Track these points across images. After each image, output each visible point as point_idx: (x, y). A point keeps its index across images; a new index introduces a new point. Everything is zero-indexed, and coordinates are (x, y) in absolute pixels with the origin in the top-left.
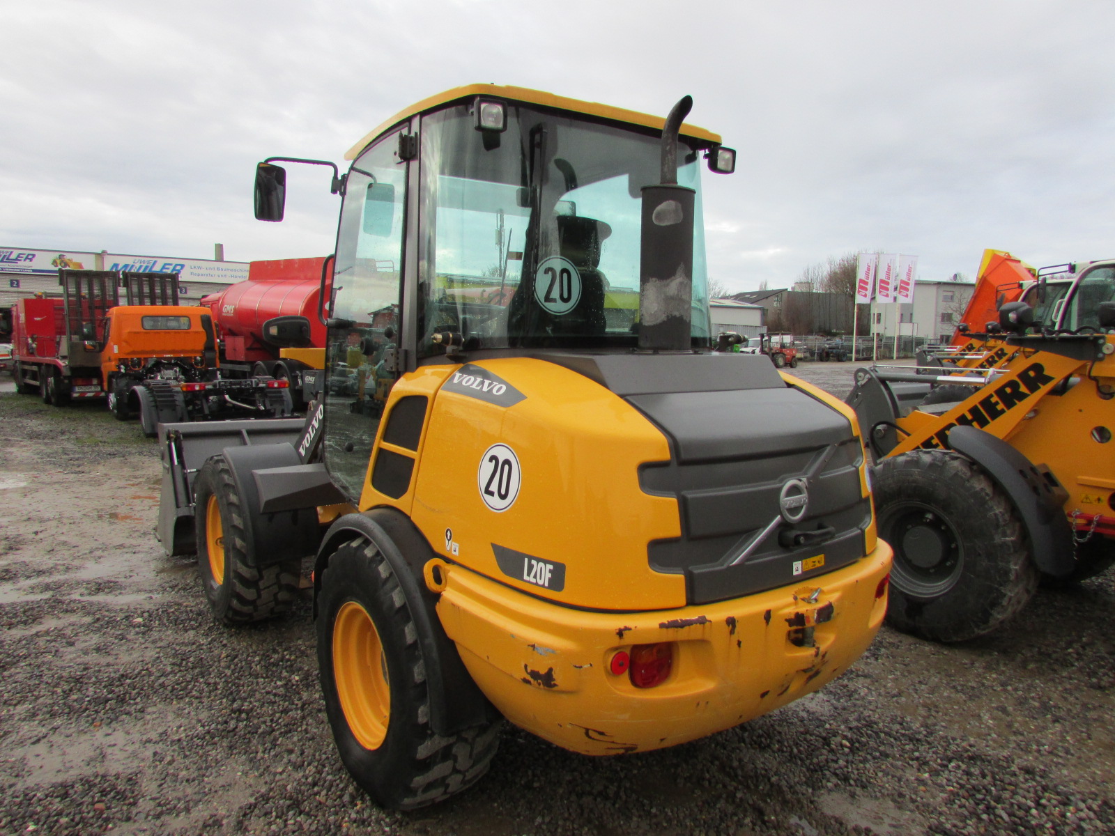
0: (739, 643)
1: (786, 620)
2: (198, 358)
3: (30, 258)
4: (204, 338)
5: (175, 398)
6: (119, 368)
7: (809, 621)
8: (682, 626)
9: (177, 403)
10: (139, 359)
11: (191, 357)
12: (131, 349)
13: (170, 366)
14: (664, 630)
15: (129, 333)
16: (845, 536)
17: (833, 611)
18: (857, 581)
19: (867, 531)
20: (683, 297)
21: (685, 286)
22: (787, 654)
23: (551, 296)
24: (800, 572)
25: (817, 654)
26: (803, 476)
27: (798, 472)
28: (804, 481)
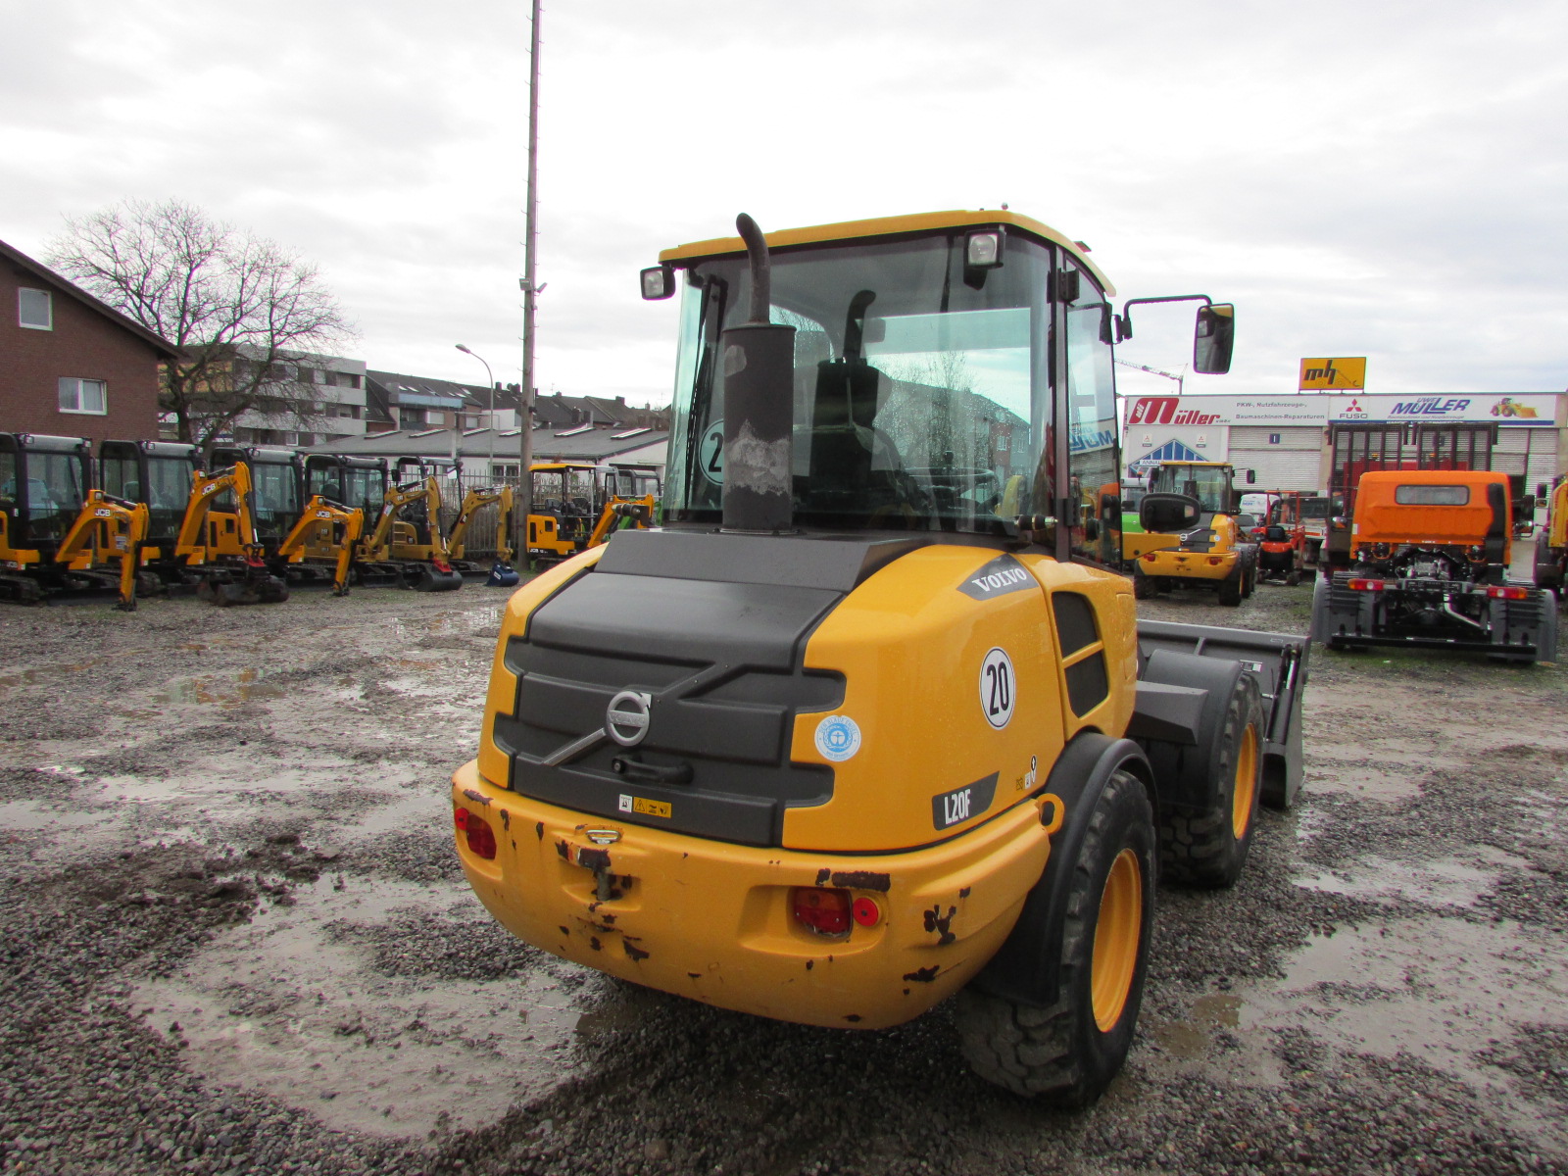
0: (514, 845)
1: (556, 844)
2: (1476, 548)
3: (1462, 405)
4: (1485, 520)
5: (1362, 599)
6: (1358, 555)
7: (573, 857)
8: (473, 799)
9: (1362, 606)
10: (1386, 545)
11: (1464, 546)
12: (1377, 530)
13: (1429, 556)
14: (464, 796)
15: (1375, 508)
16: (729, 799)
17: (609, 864)
18: (686, 855)
19: (790, 811)
20: (750, 463)
21: (753, 449)
22: (566, 889)
23: (716, 465)
24: (629, 809)
25: (592, 909)
26: (646, 691)
27: (640, 684)
28: (646, 698)
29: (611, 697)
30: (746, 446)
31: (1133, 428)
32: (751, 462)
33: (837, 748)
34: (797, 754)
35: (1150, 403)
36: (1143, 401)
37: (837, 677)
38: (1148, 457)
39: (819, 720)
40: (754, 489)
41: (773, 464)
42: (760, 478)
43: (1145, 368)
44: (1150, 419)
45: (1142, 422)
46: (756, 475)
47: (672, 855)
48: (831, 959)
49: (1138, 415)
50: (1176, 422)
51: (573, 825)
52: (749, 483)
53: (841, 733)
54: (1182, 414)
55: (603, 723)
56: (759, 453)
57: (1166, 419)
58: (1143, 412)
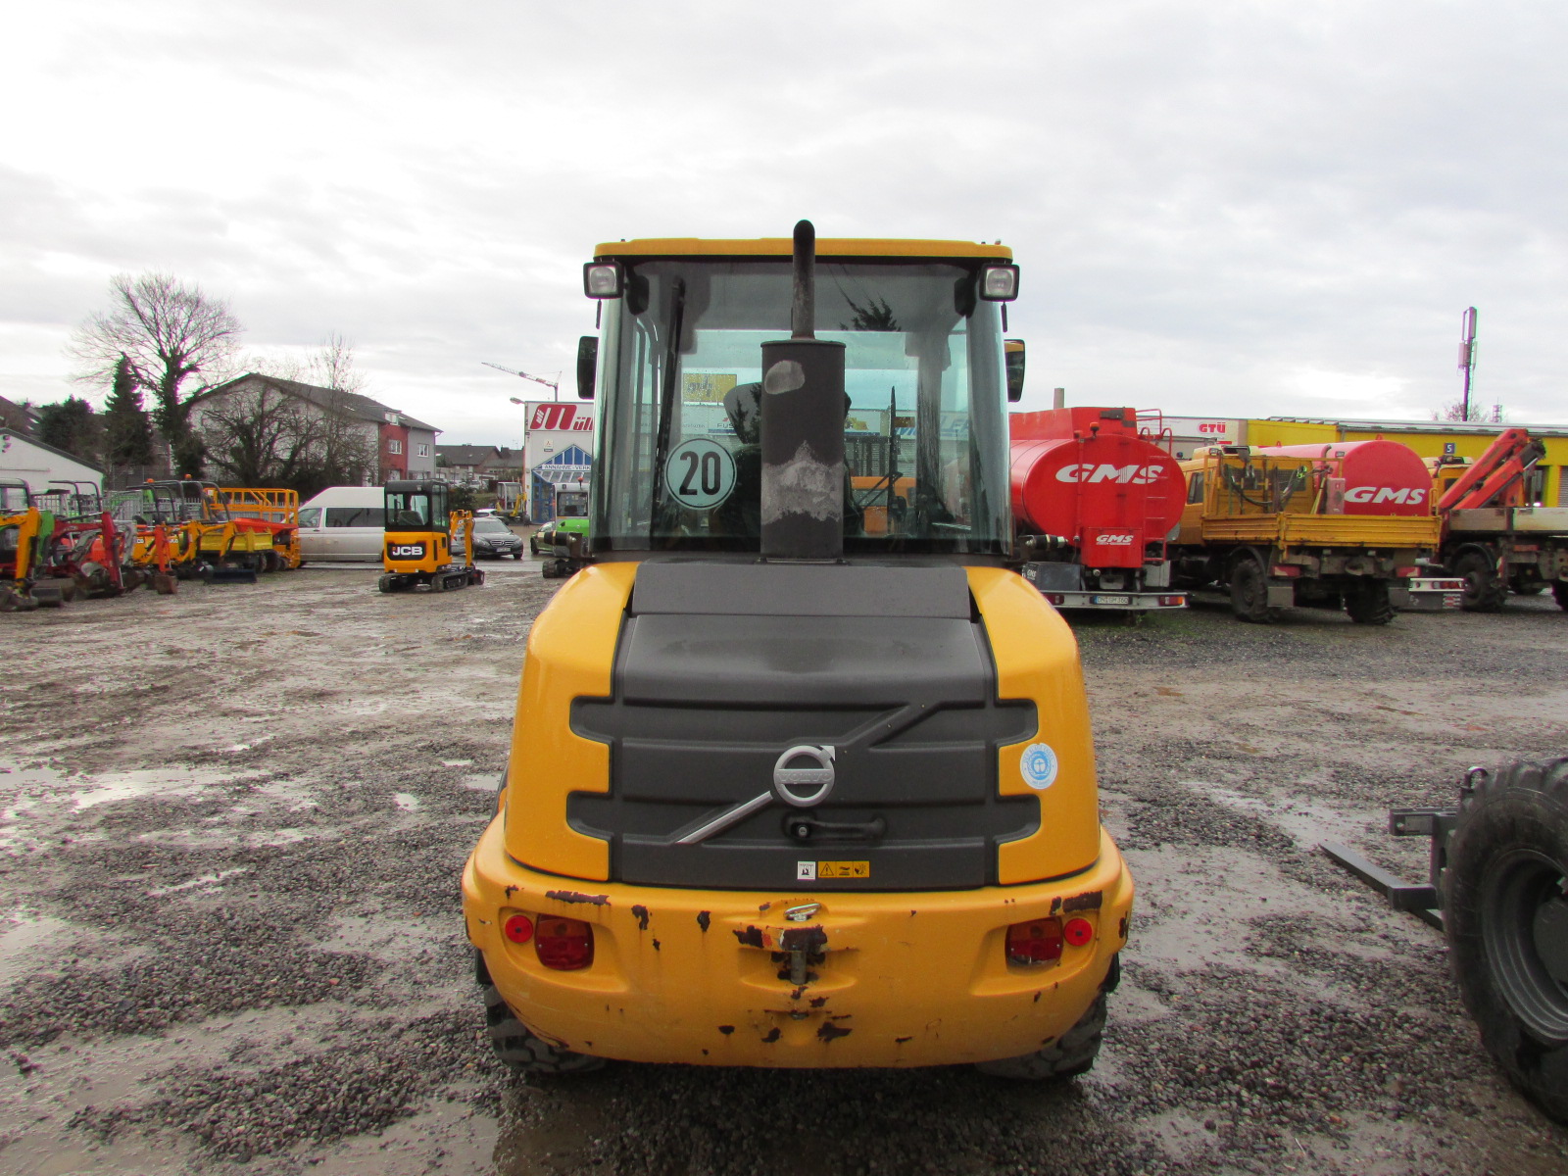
0: (656, 944)
1: (734, 932)
7: (770, 944)
8: (572, 901)
14: (550, 899)
16: (937, 845)
17: (825, 941)
18: (914, 913)
19: (1005, 847)
20: (809, 487)
21: (813, 473)
22: (745, 981)
23: (690, 487)
24: (812, 876)
25: (796, 996)
26: (828, 743)
27: (817, 736)
28: (830, 750)
29: (779, 754)
30: (804, 470)
31: (534, 433)
32: (811, 487)
33: (1041, 776)
34: (1005, 788)
35: (549, 410)
36: (543, 407)
37: (1026, 706)
38: (550, 462)
39: (1020, 752)
40: (813, 515)
41: (833, 489)
42: (820, 504)
43: (522, 375)
44: (550, 425)
45: (543, 427)
46: (815, 500)
47: (896, 917)
48: (1056, 985)
49: (539, 421)
50: (575, 428)
51: (756, 907)
52: (807, 508)
53: (1042, 761)
54: (580, 421)
55: (768, 783)
56: (820, 477)
57: (565, 425)
58: (544, 418)
